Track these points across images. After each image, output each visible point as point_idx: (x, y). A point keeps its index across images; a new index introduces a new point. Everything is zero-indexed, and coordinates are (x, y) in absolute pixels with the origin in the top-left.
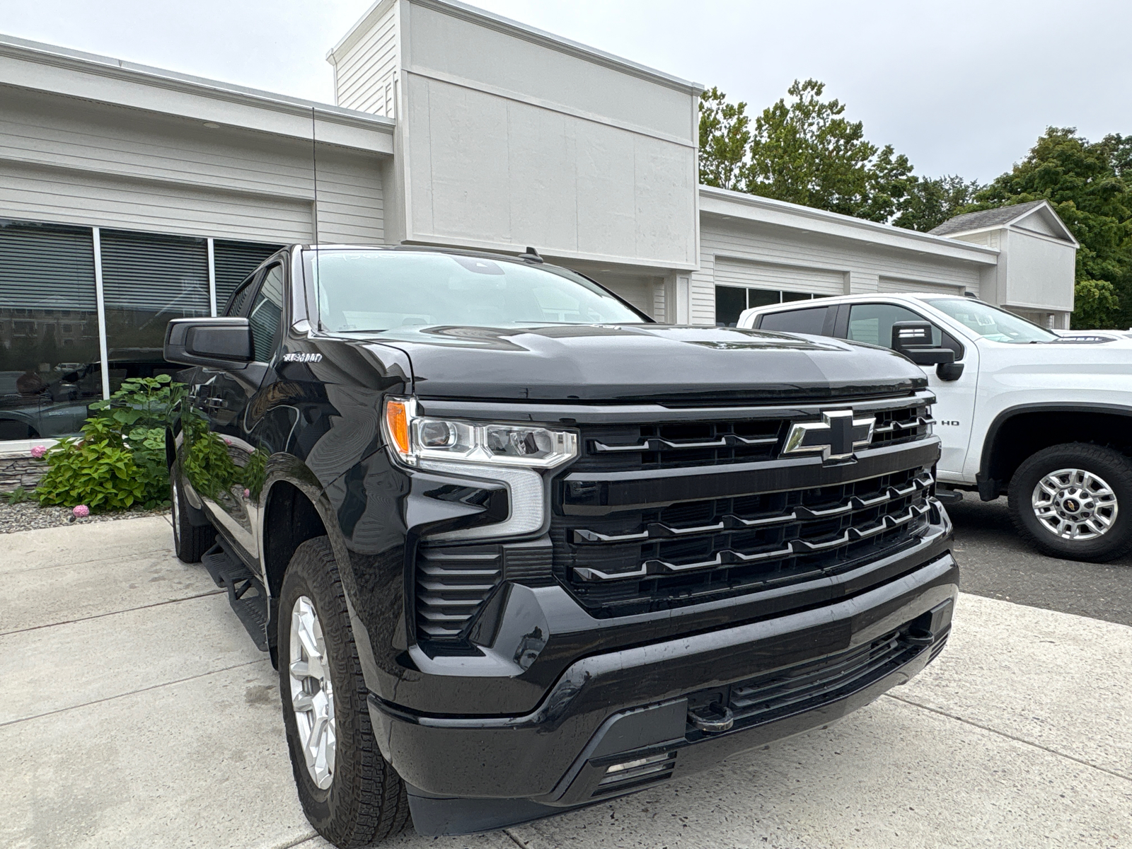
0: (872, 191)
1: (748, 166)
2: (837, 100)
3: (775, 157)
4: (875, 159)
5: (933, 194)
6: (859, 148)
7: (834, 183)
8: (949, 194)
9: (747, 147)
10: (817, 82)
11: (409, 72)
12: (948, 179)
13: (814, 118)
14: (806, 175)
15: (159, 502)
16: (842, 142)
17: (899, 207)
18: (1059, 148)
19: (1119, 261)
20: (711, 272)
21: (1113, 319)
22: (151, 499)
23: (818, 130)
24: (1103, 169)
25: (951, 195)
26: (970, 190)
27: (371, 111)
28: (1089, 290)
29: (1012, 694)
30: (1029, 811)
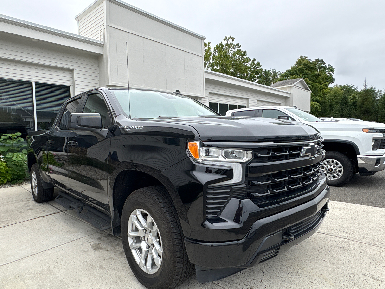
0: (249, 73)
1: (211, 63)
2: (238, 43)
3: (220, 60)
4: (250, 62)
5: (268, 74)
6: (246, 59)
7: (238, 70)
8: (272, 74)
9: (211, 57)
10: (232, 37)
11: (109, 26)
12: (272, 70)
13: (231, 48)
14: (230, 67)
15: (18, 181)
16: (240, 57)
17: (258, 78)
18: (304, 62)
19: (321, 97)
20: (208, 98)
21: (319, 114)
22: (14, 179)
23: (233, 52)
24: (316, 69)
25: (273, 75)
26: (278, 73)
27: (94, 38)
28: (313, 105)
29: (335, 225)
30: (355, 257)
